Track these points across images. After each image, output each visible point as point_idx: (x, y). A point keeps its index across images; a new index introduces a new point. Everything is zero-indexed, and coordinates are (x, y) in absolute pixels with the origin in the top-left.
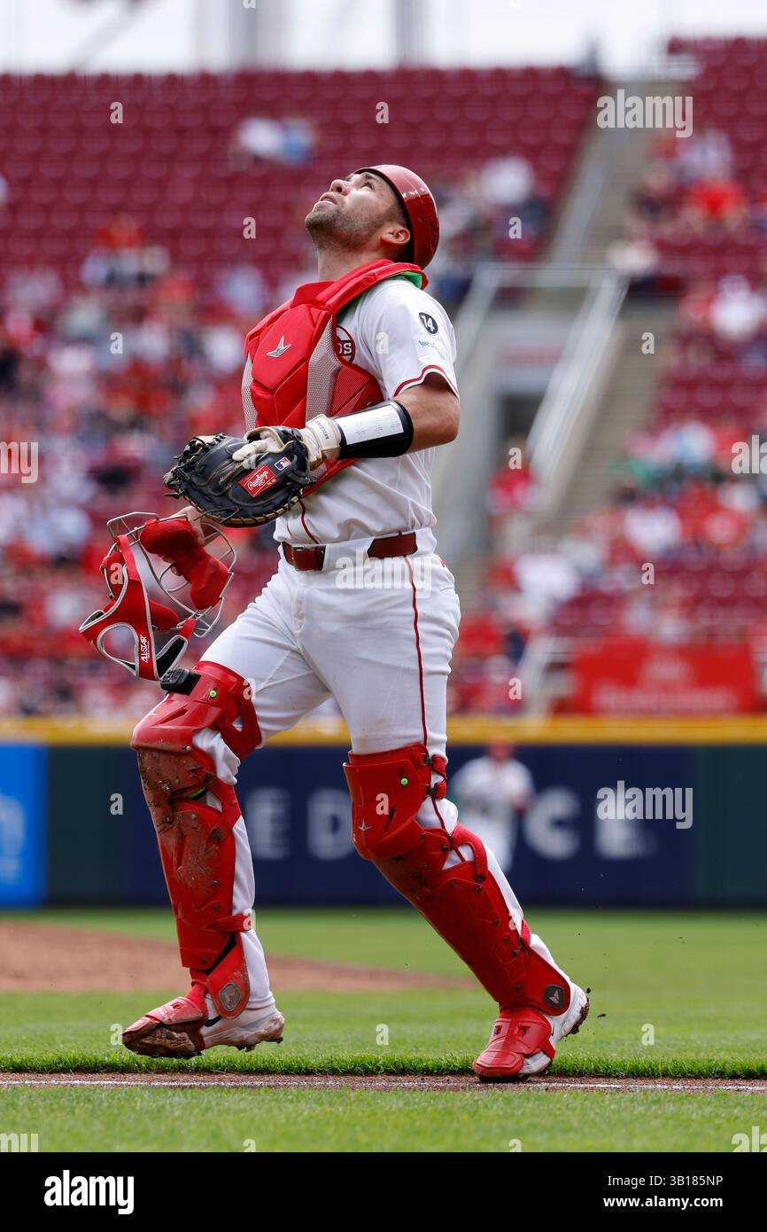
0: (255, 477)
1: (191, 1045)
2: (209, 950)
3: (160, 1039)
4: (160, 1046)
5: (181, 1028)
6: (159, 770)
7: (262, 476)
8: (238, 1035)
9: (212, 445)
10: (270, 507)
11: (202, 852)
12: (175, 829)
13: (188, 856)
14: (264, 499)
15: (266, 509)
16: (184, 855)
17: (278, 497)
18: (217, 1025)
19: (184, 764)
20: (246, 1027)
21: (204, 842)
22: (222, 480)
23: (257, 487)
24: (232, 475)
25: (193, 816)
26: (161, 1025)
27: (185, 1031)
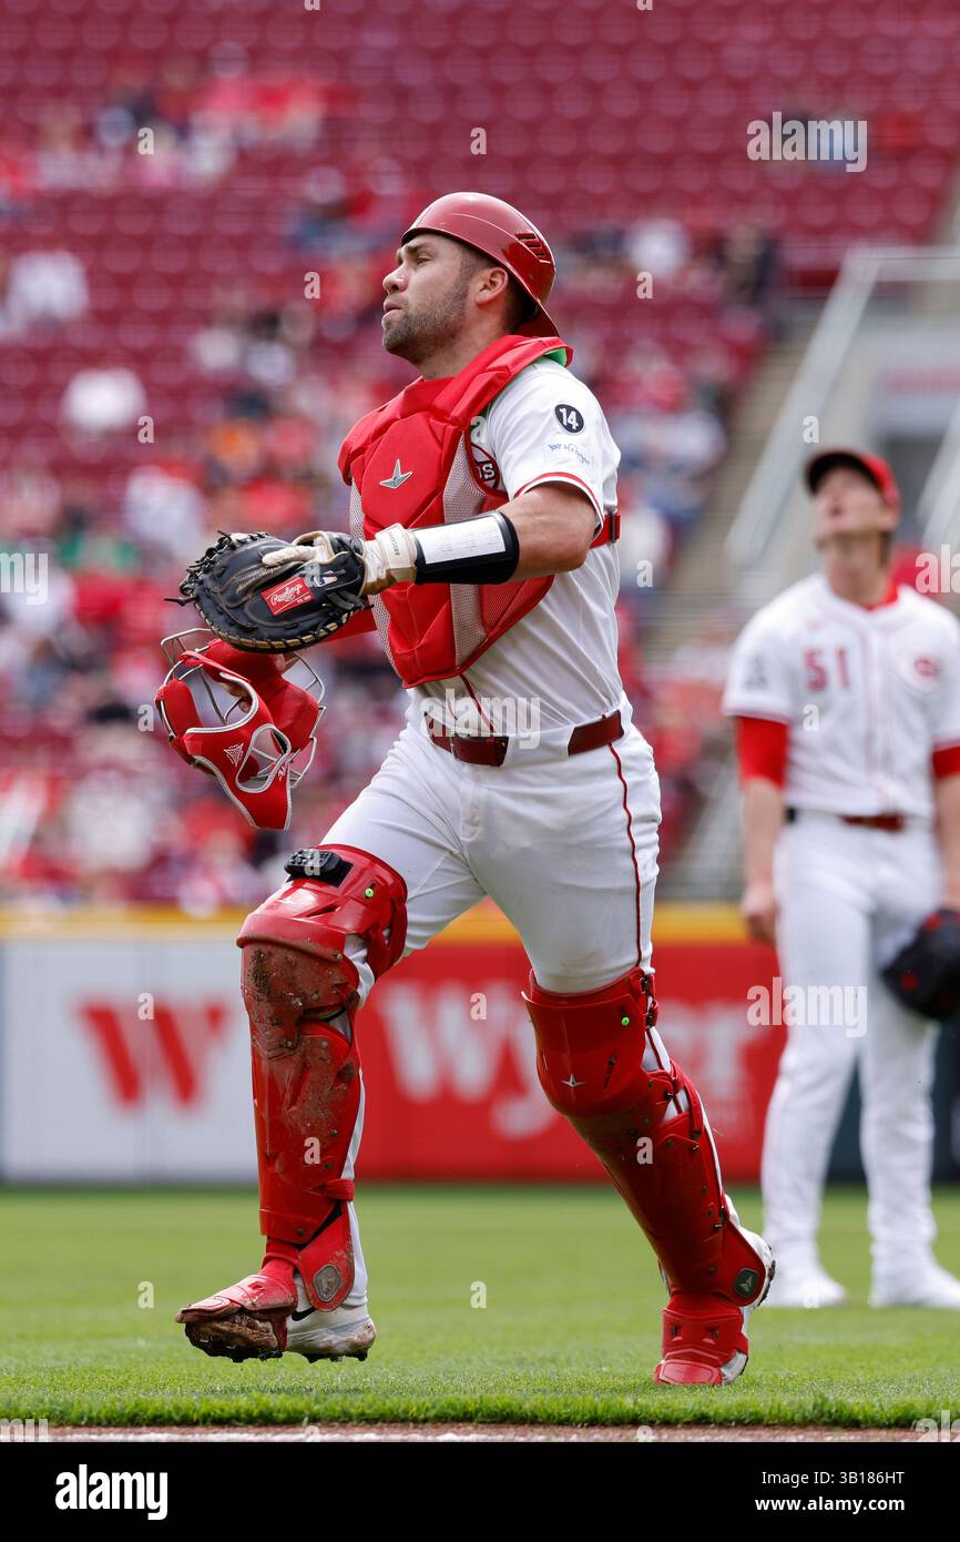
0: (283, 590)
1: (274, 1341)
2: (309, 1219)
3: (239, 1327)
4: (239, 1336)
5: (266, 1317)
6: (294, 978)
7: (293, 589)
8: (325, 1339)
9: (242, 543)
10: (295, 631)
11: (327, 1091)
12: (296, 1058)
13: (307, 1093)
14: (288, 620)
15: (288, 633)
16: (303, 1094)
17: (306, 621)
18: (305, 1321)
19: (329, 977)
20: (337, 1329)
21: (332, 1079)
22: (241, 588)
23: (284, 603)
24: (253, 583)
25: (325, 1044)
26: (242, 1310)
27: (270, 1321)
